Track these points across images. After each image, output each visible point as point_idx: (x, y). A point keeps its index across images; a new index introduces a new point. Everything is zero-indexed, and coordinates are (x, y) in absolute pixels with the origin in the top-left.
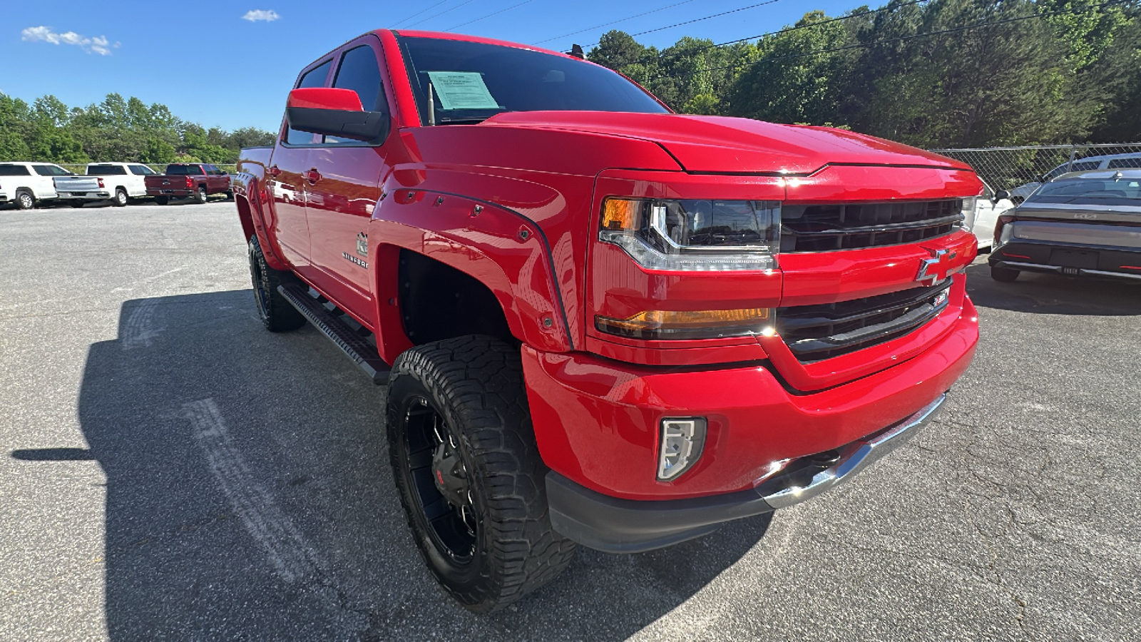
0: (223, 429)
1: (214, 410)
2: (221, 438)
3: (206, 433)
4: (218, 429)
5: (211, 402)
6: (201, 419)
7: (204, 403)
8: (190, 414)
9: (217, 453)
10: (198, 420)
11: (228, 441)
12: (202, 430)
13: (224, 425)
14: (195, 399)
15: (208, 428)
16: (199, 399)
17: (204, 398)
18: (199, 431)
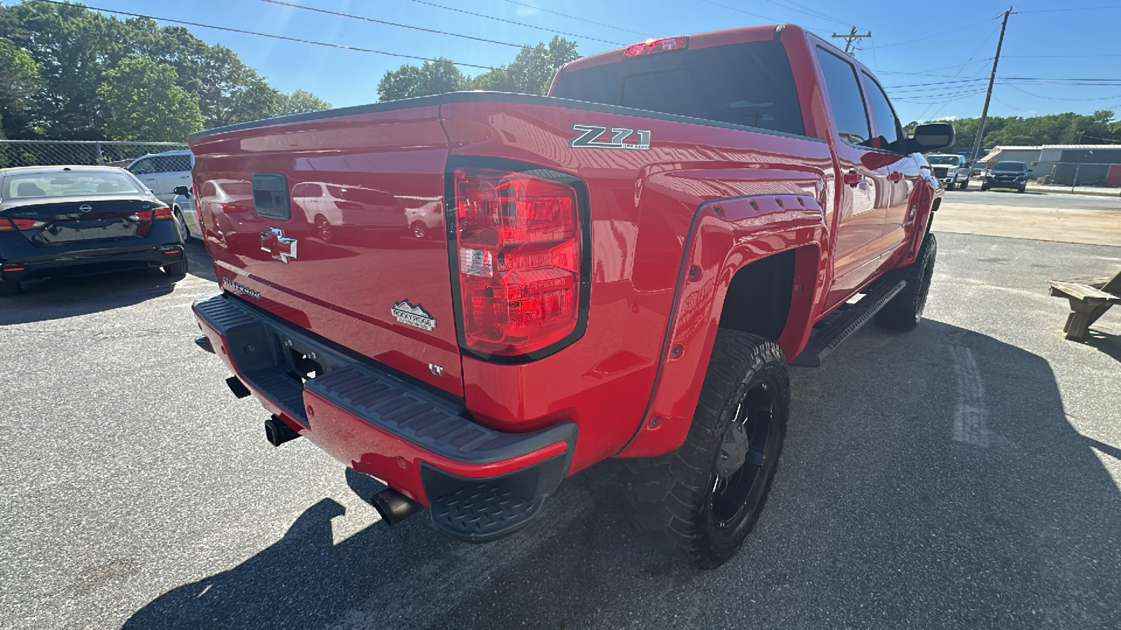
0: (960, 407)
1: (959, 424)
2: (966, 402)
3: (976, 410)
4: (963, 409)
5: (957, 436)
6: (975, 423)
7: (964, 437)
8: (984, 433)
9: (975, 396)
10: (979, 424)
11: (962, 399)
12: (979, 415)
13: (957, 410)
14: (972, 447)
15: (973, 414)
16: (967, 444)
17: (961, 444)
18: (982, 414)
